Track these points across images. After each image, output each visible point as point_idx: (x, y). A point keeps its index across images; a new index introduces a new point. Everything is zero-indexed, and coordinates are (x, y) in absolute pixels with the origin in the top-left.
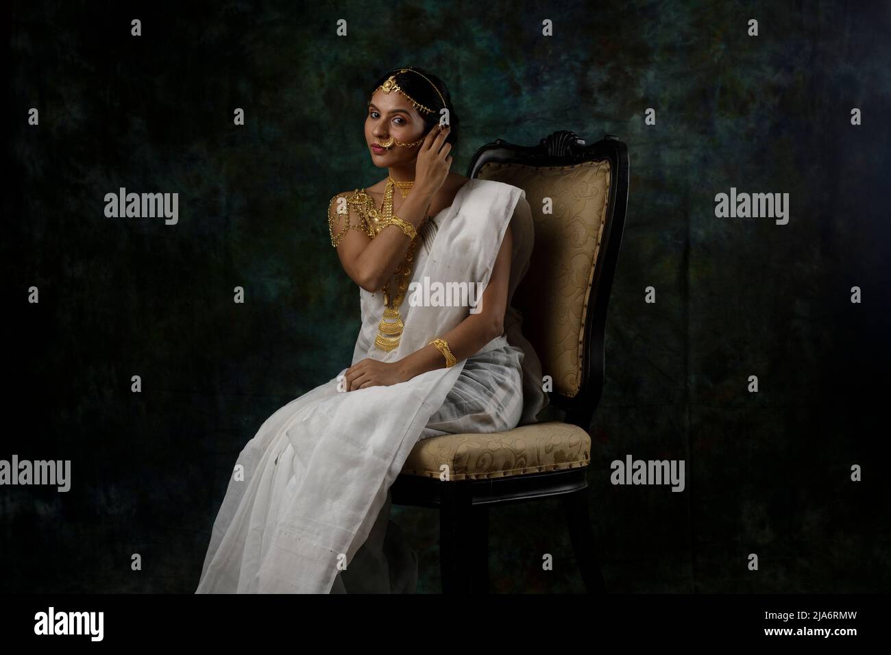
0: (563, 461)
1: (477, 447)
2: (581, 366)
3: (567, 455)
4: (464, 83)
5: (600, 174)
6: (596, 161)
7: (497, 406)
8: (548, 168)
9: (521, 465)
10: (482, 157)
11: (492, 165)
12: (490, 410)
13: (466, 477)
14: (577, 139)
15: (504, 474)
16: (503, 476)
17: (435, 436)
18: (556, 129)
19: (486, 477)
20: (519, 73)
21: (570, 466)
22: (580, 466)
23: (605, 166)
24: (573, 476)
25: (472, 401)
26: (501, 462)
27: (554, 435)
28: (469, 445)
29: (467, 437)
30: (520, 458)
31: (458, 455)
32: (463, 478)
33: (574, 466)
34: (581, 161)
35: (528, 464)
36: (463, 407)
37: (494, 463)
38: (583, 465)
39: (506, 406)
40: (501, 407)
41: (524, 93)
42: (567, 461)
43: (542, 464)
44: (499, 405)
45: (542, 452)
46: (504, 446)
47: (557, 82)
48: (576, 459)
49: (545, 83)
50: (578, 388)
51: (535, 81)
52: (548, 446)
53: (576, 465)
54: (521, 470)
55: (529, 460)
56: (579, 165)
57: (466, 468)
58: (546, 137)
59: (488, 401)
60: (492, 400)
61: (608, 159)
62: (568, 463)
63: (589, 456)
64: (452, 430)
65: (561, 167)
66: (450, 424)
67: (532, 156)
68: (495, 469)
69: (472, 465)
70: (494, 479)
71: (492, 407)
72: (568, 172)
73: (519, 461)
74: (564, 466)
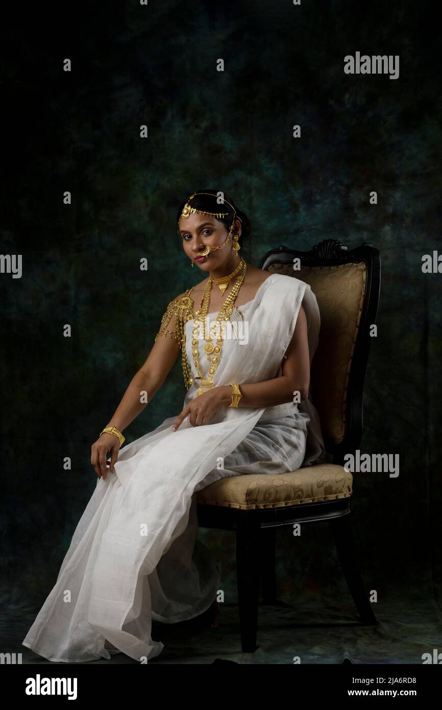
0: (331, 493)
1: (264, 484)
2: (344, 420)
3: (334, 489)
4: (255, 202)
5: (358, 273)
6: (355, 263)
7: (282, 457)
8: (319, 268)
9: (299, 497)
10: (269, 260)
11: (276, 265)
12: (276, 459)
13: (256, 506)
14: (341, 246)
15: (286, 504)
16: (284, 506)
17: (233, 476)
18: (326, 238)
19: (271, 507)
20: (297, 194)
21: (337, 498)
22: (344, 497)
23: (362, 266)
24: (338, 505)
25: (262, 452)
26: (283, 495)
27: (324, 474)
28: (258, 482)
29: (257, 476)
30: (298, 492)
31: (250, 490)
32: (254, 507)
33: (340, 497)
34: (344, 262)
35: (304, 497)
36: (255, 455)
37: (278, 496)
38: (347, 496)
39: (289, 457)
40: (286, 458)
41: (301, 210)
42: (334, 493)
43: (315, 496)
44: (284, 456)
45: (315, 487)
46: (286, 483)
47: (326, 201)
48: (341, 492)
49: (317, 202)
50: (343, 437)
51: (309, 200)
52: (320, 482)
53: (341, 496)
54: (298, 501)
55: (305, 493)
56: (343, 266)
57: (256, 500)
58: (317, 244)
59: (275, 453)
60: (278, 453)
61: (365, 261)
62: (335, 495)
63: (351, 489)
64: (246, 472)
65: (329, 267)
66: (244, 467)
67: (307, 259)
68: (279, 500)
69: (261, 498)
70: (277, 508)
71: (278, 457)
72: (334, 271)
73: (298, 494)
74: (332, 497)
